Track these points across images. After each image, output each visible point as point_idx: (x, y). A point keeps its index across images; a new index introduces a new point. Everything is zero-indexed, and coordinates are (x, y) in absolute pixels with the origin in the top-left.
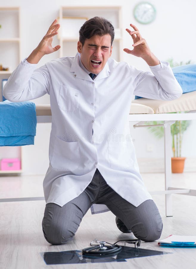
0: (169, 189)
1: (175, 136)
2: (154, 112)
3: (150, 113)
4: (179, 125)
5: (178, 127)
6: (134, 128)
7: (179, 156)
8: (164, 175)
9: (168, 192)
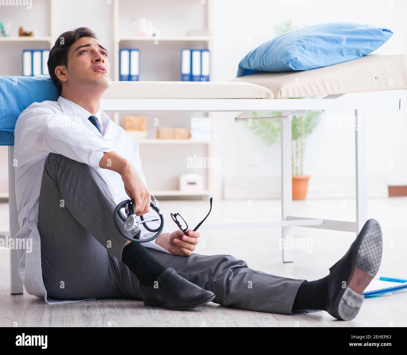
0: (288, 218)
1: (294, 142)
2: (273, 96)
3: (268, 97)
4: (300, 125)
5: (299, 128)
6: (236, 122)
7: (299, 172)
8: (280, 202)
9: (286, 223)
